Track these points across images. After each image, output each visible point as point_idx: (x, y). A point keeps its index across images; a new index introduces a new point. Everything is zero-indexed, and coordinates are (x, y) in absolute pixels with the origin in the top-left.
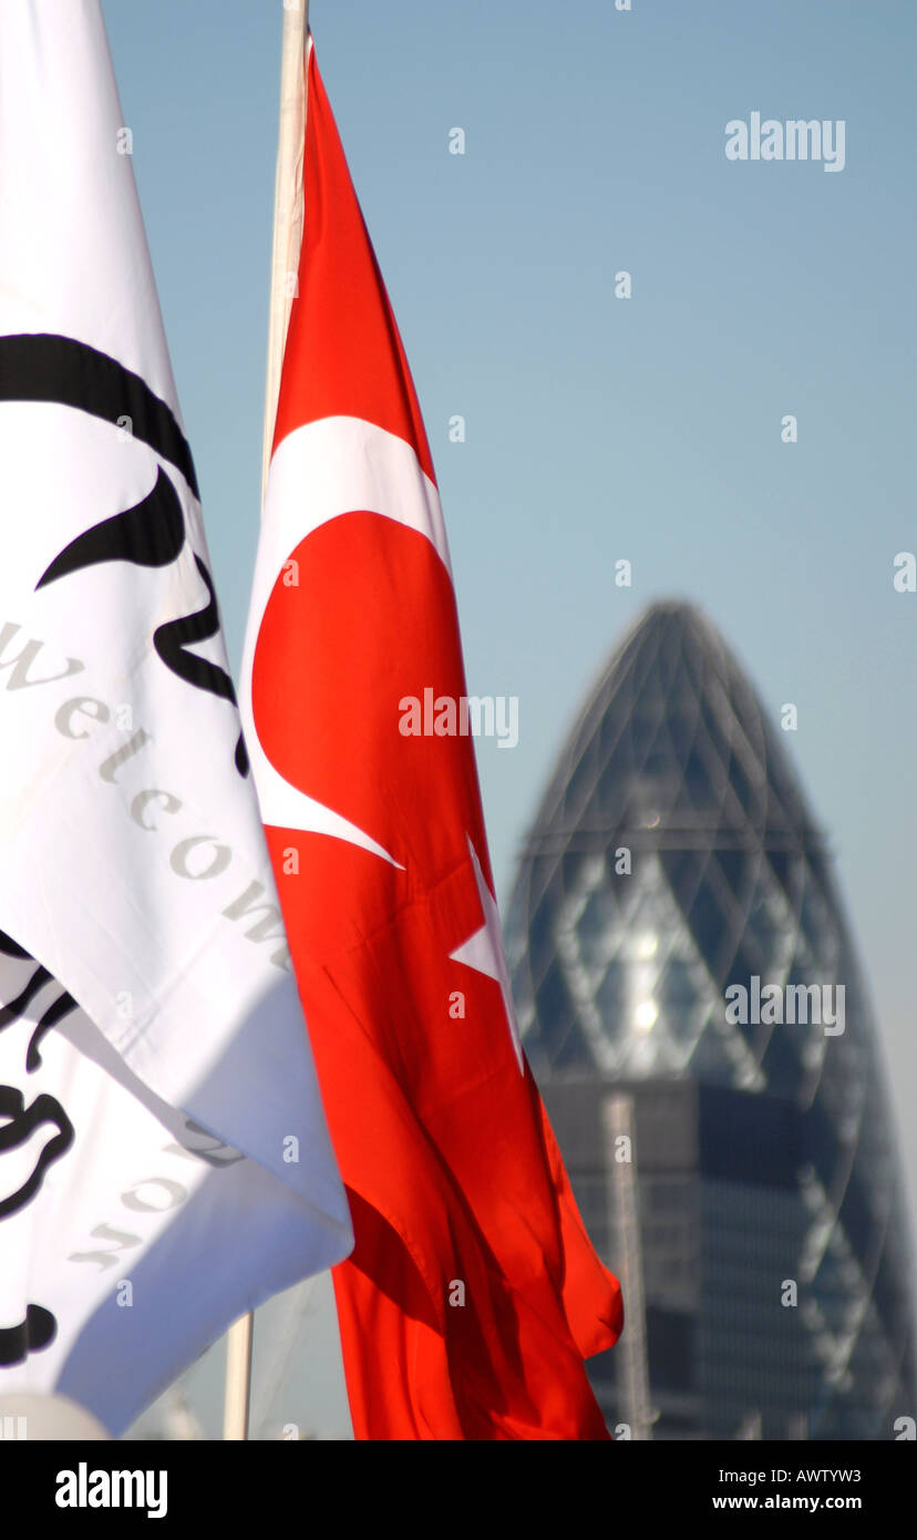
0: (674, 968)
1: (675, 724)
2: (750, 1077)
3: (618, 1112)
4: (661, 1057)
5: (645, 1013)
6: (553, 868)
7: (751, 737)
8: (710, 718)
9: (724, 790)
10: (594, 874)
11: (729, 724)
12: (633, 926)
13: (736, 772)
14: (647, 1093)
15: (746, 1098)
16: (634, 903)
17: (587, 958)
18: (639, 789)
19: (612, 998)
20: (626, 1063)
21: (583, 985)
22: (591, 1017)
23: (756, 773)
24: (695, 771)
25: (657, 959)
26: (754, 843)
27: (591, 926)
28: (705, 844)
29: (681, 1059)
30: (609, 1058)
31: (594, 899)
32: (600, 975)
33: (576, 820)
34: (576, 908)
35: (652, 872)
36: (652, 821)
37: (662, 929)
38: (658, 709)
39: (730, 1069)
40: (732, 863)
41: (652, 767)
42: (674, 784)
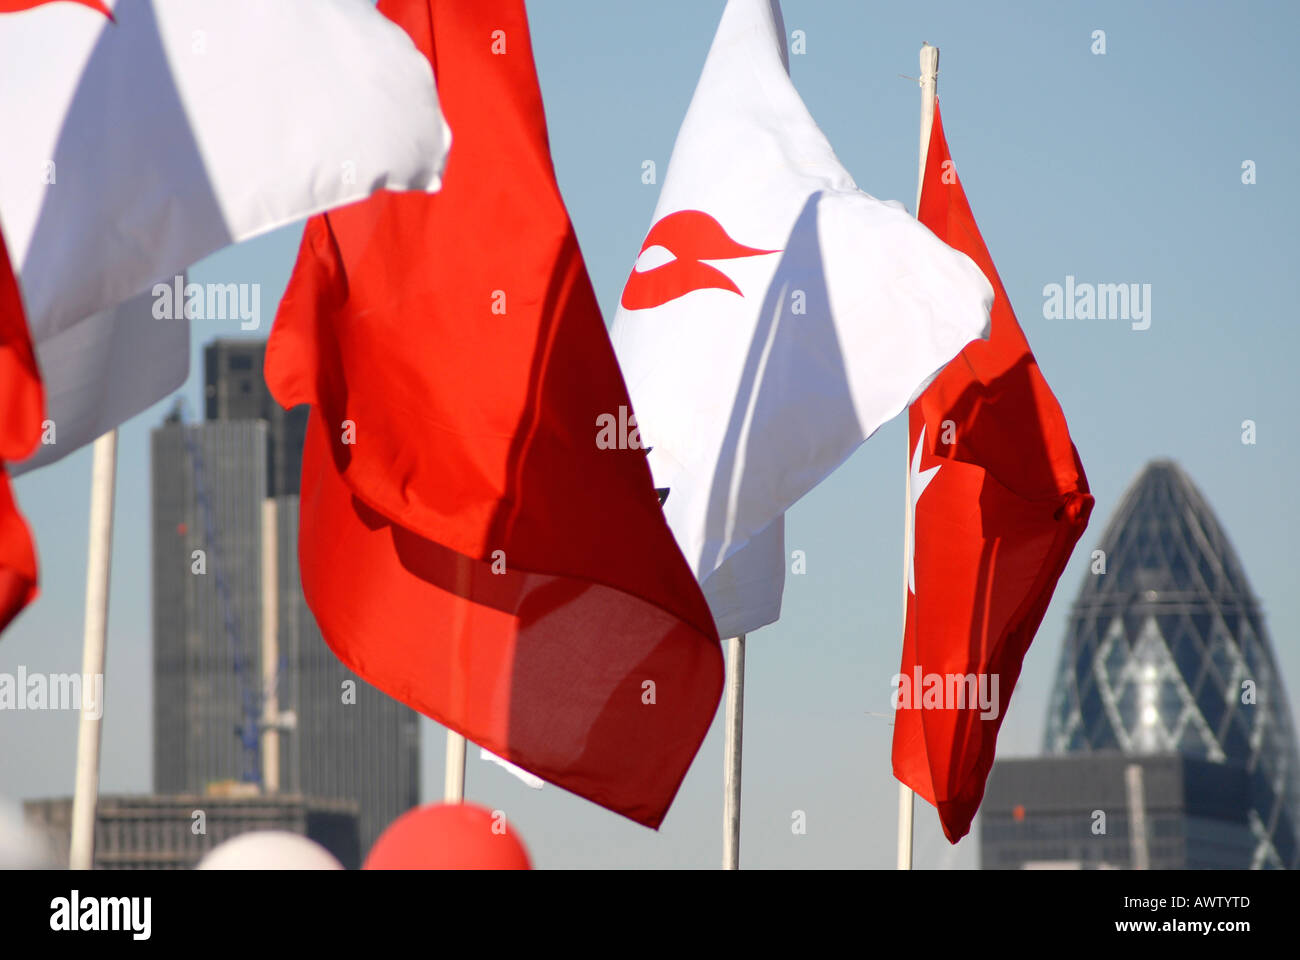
0: (1167, 686)
1: (1166, 537)
2: (1216, 754)
3: (1134, 776)
4: (1160, 741)
5: (1150, 716)
6: (1091, 625)
7: (1212, 546)
8: (1187, 533)
9: (1197, 577)
10: (1117, 629)
11: (1198, 534)
12: (1141, 662)
13: (1204, 566)
14: (1151, 764)
15: (1214, 766)
16: (1140, 646)
17: (1113, 683)
18: (1143, 576)
19: (1129, 706)
20: (1138, 744)
21: (1111, 698)
22: (1116, 718)
23: (1217, 566)
24: (1179, 565)
25: (1156, 682)
26: (1215, 608)
27: (1116, 662)
28: (1185, 610)
29: (1172, 743)
30: (1127, 742)
31: (1116, 644)
32: (1120, 691)
33: (1103, 597)
34: (1106, 649)
35: (1152, 628)
36: (1152, 595)
37: (1159, 663)
38: (1154, 527)
39: (1204, 749)
40: (1203, 622)
41: (1152, 563)
42: (1165, 574)
